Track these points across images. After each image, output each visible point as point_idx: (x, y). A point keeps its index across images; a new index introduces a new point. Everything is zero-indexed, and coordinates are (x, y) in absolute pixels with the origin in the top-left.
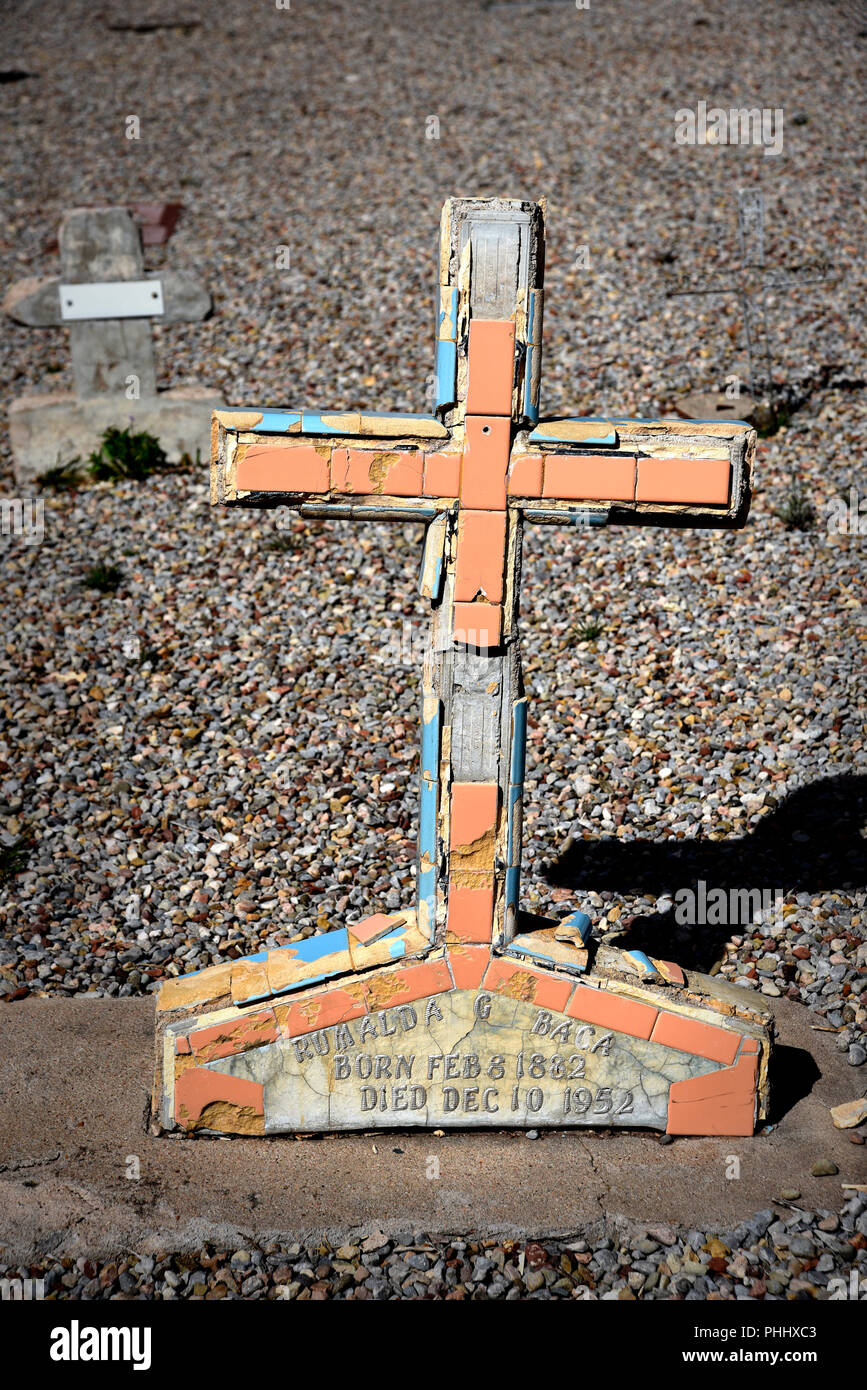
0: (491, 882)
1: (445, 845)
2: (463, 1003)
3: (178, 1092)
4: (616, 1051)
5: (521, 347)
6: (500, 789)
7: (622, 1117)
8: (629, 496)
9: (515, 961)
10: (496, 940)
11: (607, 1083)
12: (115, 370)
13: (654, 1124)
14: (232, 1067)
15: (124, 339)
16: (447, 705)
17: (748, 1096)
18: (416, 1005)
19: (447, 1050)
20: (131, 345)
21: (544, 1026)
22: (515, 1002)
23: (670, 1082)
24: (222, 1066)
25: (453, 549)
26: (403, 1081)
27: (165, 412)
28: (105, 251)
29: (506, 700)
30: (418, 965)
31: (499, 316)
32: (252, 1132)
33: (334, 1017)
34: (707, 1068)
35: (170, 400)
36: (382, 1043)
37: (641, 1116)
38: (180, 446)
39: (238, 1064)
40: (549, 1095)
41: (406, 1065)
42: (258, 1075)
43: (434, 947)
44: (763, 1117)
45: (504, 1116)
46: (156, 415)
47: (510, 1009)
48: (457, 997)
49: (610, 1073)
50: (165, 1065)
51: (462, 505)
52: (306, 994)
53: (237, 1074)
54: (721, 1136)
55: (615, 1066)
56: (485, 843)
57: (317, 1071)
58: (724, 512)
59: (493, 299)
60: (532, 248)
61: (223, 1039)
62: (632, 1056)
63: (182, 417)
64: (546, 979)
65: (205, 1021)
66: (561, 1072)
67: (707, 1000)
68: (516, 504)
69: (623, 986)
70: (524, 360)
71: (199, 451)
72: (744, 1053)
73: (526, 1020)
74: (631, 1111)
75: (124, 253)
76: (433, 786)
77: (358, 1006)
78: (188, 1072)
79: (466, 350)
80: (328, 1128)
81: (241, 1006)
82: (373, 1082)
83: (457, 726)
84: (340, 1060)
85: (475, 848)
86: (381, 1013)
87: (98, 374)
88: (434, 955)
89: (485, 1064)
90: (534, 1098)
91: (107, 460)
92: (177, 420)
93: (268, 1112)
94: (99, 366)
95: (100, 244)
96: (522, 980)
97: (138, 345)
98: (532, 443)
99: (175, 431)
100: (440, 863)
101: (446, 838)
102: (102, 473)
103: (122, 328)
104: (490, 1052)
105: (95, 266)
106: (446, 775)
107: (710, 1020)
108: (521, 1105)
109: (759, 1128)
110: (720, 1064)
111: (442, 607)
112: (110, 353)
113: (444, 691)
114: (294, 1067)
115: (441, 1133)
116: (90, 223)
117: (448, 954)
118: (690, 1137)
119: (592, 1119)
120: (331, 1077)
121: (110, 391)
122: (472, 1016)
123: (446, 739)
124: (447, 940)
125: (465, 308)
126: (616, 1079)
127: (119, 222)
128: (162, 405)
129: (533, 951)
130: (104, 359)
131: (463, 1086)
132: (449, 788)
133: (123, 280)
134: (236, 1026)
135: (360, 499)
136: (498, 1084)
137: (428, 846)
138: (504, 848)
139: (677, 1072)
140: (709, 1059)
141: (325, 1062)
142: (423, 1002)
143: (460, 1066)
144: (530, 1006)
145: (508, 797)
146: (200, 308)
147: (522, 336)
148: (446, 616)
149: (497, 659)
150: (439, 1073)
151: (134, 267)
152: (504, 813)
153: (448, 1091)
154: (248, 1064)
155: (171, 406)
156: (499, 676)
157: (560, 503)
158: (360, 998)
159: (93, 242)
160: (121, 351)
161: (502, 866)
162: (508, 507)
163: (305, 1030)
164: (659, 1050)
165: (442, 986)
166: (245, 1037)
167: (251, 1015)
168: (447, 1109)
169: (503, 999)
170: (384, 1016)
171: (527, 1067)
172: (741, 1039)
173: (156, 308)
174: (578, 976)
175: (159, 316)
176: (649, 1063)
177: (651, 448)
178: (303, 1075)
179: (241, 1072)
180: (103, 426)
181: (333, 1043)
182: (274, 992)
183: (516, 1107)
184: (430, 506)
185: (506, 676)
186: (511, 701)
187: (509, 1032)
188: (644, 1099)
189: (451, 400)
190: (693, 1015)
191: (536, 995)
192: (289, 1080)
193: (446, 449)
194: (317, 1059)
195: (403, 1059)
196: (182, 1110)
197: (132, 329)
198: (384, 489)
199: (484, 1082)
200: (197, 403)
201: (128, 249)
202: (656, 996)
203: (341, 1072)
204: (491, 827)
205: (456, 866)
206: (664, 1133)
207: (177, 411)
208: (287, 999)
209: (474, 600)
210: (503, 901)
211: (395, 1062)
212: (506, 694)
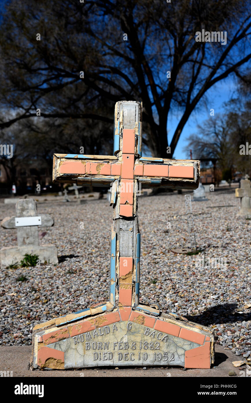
0: (131, 287)
1: (118, 276)
2: (123, 325)
3: (38, 355)
4: (169, 340)
5: (137, 136)
6: (133, 259)
7: (171, 362)
8: (167, 176)
9: (139, 312)
10: (133, 305)
11: (166, 351)
12: (28, 239)
13: (181, 365)
14: (55, 346)
15: (31, 231)
16: (118, 234)
17: (208, 355)
18: (110, 326)
19: (119, 340)
20: (33, 233)
21: (148, 333)
22: (139, 325)
23: (185, 351)
24: (52, 346)
25: (119, 190)
26: (106, 351)
27: (41, 250)
28: (27, 209)
29: (135, 233)
30: (111, 313)
31: (131, 128)
32: (61, 368)
33: (86, 329)
34: (196, 346)
35: (42, 247)
36: (100, 338)
37: (177, 362)
38: (44, 259)
39: (57, 345)
40: (149, 355)
41: (107, 346)
42: (63, 349)
43: (115, 308)
44: (213, 363)
45: (136, 362)
46: (39, 250)
47: (137, 327)
48: (122, 323)
49: (167, 348)
50: (35, 347)
51: (122, 177)
52: (78, 323)
53: (56, 349)
54: (201, 369)
55: (168, 346)
56: (129, 275)
57: (80, 347)
58: (193, 181)
59: (129, 124)
60: (139, 112)
61: (53, 337)
62: (174, 342)
63: (45, 251)
64: (148, 318)
65: (47, 332)
66: (153, 348)
67: (195, 326)
68: (136, 178)
69: (170, 320)
70: (138, 139)
71: (49, 260)
72: (206, 341)
73: (142, 331)
74: (174, 360)
75: (32, 210)
76: (114, 258)
77: (93, 326)
78: (42, 348)
79: (122, 137)
80: (83, 367)
81: (58, 327)
82: (97, 351)
83: (121, 240)
84: (87, 344)
85: (127, 276)
86: (99, 329)
87: (24, 240)
88: (115, 310)
89: (131, 345)
90: (145, 356)
91: (25, 262)
92: (44, 252)
93: (66, 362)
94: (24, 238)
95: (26, 207)
96: (141, 318)
97: (35, 233)
98: (140, 161)
99: (43, 255)
100: (116, 281)
101: (118, 274)
102: (24, 266)
103: (31, 228)
104: (132, 341)
105: (24, 213)
106: (118, 255)
107: (196, 331)
108: (141, 358)
109: (212, 366)
110: (199, 345)
111: (116, 206)
112: (27, 234)
113: (117, 230)
114: (73, 346)
115: (118, 368)
116: (24, 202)
117: (119, 309)
118: (191, 369)
119: (163, 363)
120: (84, 349)
121: (27, 244)
122: (127, 330)
123: (118, 244)
124: (119, 305)
125: (122, 126)
126: (169, 350)
127: (31, 202)
128: (40, 248)
129: (144, 309)
130: (26, 236)
131: (124, 352)
132: (119, 258)
133: (31, 216)
134: (56, 333)
135: (94, 176)
136: (134, 351)
137: (113, 276)
138: (135, 277)
139: (187, 347)
140: (196, 343)
141: (83, 344)
142: (112, 325)
143: (123, 346)
144: (143, 326)
145: (136, 262)
146: (51, 223)
147: (137, 133)
148: (118, 209)
149: (132, 221)
150: (117, 348)
151: (34, 213)
152: (135, 267)
153: (119, 354)
154: (60, 345)
155: (42, 248)
156: (132, 226)
157: (148, 177)
158: (93, 324)
159: (24, 207)
160: (30, 234)
161: (134, 282)
162: (134, 179)
163: (77, 334)
164: (181, 340)
165: (117, 320)
166: (59, 336)
167: (61, 329)
168: (119, 360)
169: (135, 324)
170: (100, 330)
171: (143, 346)
172: (205, 336)
173: (39, 223)
174: (157, 317)
175: (40, 225)
176: (178, 345)
177: (172, 163)
178: (76, 349)
179: (58, 348)
180: (24, 254)
181: (85, 338)
182: (68, 322)
183: (140, 359)
184: (113, 178)
185: (135, 226)
186: (136, 234)
187: (137, 335)
188: (178, 356)
189: (118, 150)
190: (191, 329)
191: (145, 322)
192: (72, 350)
193: (117, 163)
194: (80, 344)
195: (106, 343)
196: (40, 361)
197: (33, 228)
198: (100, 173)
199: (130, 351)
200: (49, 247)
201: (33, 209)
202: (180, 323)
203: (87, 348)
204: (131, 270)
205: (121, 282)
206: (184, 367)
207: (44, 249)
208: (72, 324)
209: (125, 204)
210: (135, 293)
211: (103, 344)
212: (135, 231)
